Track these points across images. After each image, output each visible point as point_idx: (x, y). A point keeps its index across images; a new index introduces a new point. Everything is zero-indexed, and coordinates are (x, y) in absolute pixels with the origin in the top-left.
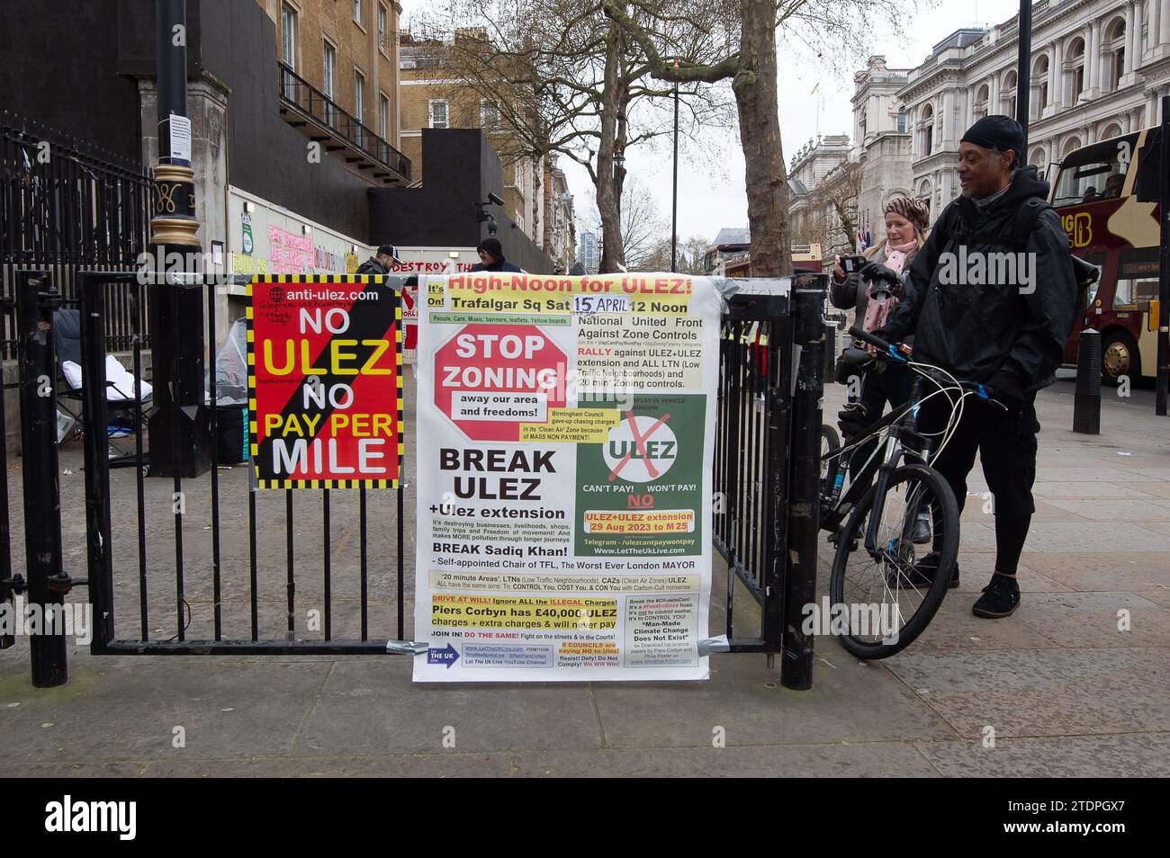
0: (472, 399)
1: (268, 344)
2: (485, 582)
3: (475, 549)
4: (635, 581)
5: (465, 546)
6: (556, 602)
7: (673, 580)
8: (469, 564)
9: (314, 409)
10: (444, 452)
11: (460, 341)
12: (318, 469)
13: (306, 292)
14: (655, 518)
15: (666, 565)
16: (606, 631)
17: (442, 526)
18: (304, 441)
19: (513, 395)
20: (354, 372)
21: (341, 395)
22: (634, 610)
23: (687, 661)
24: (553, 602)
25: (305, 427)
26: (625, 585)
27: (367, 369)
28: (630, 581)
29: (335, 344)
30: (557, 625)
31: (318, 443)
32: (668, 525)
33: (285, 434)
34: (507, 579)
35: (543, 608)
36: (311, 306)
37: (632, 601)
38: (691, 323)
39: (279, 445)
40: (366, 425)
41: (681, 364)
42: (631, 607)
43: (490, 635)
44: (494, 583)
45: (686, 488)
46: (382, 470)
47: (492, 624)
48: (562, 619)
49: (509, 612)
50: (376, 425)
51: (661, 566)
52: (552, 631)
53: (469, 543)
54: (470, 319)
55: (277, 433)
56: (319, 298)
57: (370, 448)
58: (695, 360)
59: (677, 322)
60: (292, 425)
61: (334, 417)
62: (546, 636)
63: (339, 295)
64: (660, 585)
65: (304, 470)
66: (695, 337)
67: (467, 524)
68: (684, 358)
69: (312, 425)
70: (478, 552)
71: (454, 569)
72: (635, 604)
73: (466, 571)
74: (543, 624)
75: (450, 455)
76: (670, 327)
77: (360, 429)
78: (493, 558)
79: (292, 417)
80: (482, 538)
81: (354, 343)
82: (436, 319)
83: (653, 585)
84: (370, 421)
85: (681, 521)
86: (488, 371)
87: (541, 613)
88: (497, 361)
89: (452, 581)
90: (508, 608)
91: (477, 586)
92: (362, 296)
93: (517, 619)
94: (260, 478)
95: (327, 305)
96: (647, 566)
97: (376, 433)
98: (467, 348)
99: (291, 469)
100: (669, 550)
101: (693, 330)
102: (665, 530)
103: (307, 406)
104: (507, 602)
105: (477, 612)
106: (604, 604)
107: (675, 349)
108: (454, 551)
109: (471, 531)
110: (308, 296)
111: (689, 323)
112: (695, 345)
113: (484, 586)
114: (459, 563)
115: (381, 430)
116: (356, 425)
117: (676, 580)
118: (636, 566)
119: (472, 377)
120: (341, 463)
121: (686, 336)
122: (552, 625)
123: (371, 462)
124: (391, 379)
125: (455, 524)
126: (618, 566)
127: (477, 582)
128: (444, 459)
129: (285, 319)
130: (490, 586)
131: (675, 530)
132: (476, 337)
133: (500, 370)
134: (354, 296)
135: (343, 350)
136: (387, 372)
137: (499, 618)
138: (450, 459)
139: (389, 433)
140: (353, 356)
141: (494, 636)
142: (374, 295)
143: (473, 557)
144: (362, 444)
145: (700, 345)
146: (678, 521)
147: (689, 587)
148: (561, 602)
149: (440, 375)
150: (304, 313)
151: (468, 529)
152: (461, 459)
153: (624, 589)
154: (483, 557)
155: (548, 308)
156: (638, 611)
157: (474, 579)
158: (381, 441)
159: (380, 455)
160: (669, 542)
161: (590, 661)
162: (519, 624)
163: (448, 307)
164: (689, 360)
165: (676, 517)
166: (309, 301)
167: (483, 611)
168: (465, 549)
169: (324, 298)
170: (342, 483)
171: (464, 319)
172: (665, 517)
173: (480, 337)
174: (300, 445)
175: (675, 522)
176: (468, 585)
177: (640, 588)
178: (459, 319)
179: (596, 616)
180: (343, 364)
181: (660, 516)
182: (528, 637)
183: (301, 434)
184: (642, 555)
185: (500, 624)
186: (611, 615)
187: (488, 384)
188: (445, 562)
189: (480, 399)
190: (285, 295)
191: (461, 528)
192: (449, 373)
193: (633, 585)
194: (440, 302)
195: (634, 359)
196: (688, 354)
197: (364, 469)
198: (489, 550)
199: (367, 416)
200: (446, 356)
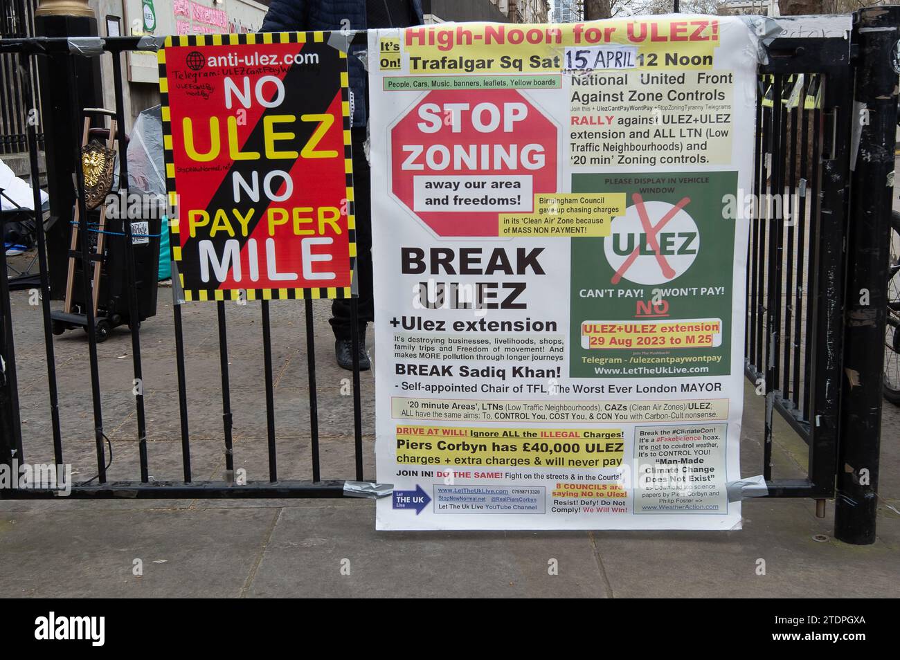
0: (439, 185)
1: (187, 123)
2: (460, 411)
3: (446, 371)
4: (646, 408)
5: (435, 367)
6: (548, 434)
7: (694, 406)
8: (440, 389)
9: (246, 203)
10: (405, 252)
11: (422, 113)
12: (254, 276)
13: (230, 57)
14: (671, 329)
15: (685, 388)
16: (610, 470)
17: (406, 343)
18: (236, 243)
19: (489, 179)
20: (292, 155)
21: (277, 185)
22: (644, 443)
23: (713, 508)
24: (544, 434)
25: (236, 225)
26: (634, 413)
27: (308, 152)
28: (639, 408)
29: (269, 121)
30: (549, 462)
31: (252, 244)
32: (688, 337)
33: (213, 234)
34: (486, 406)
35: (532, 442)
36: (237, 73)
37: (642, 433)
38: (717, 79)
39: (206, 247)
40: (310, 220)
41: (704, 133)
42: (641, 440)
43: (467, 475)
44: (470, 411)
45: (711, 291)
46: (331, 276)
47: (471, 461)
48: (555, 455)
49: (489, 447)
50: (322, 221)
51: (679, 388)
52: (544, 469)
53: (440, 363)
54: (434, 83)
55: (203, 233)
56: (248, 64)
57: (315, 249)
58: (722, 127)
59: (699, 78)
60: (221, 223)
61: (271, 212)
62: (536, 476)
63: (271, 59)
64: (678, 412)
65: (238, 277)
66: (722, 96)
67: (436, 341)
68: (708, 125)
69: (244, 222)
70: (450, 375)
71: (421, 395)
72: (646, 437)
73: (436, 397)
74: (532, 461)
75: (413, 256)
76: (691, 85)
77: (303, 226)
78: (469, 381)
79: (221, 213)
80: (455, 357)
81: (291, 119)
82: (392, 85)
83: (668, 413)
84: (314, 215)
85: (705, 333)
86: (458, 149)
87: (530, 448)
88: (468, 136)
89: (420, 409)
90: (488, 442)
91: (451, 415)
92: (299, 59)
93: (500, 455)
94: (186, 288)
95: (256, 72)
96: (661, 389)
97: (322, 231)
98: (431, 121)
99: (221, 276)
100: (689, 369)
101: (720, 87)
102: (684, 344)
103: (237, 199)
104: (487, 434)
105: (452, 447)
106: (608, 436)
107: (696, 114)
108: (421, 374)
109: (441, 349)
110: (233, 62)
111: (715, 79)
112: (723, 107)
113: (459, 415)
114: (428, 388)
115: (327, 226)
116: (297, 221)
117: (698, 406)
118: (647, 390)
119: (438, 158)
120: (281, 268)
121: (710, 96)
122: (544, 462)
123: (317, 267)
124: (339, 163)
125: (422, 340)
126: (624, 390)
127: (450, 410)
128: (406, 261)
129: (206, 91)
130: (466, 416)
131: (696, 344)
132: (442, 108)
133: (473, 148)
134: (289, 59)
135: (278, 128)
136: (333, 154)
137: (478, 454)
138: (413, 261)
139: (338, 230)
140: (290, 136)
141: (472, 475)
142: (314, 58)
143: (445, 380)
144: (306, 244)
145: (729, 107)
146: (700, 333)
147: (714, 415)
148: (554, 434)
149: (398, 156)
150: (229, 83)
151: (437, 346)
152: (427, 260)
153: (633, 417)
154: (457, 379)
155: (532, 66)
156: (649, 444)
157: (447, 406)
158: (329, 241)
159: (328, 257)
160: (689, 359)
161: (591, 506)
162: (503, 462)
163: (406, 70)
164: (715, 127)
165: (697, 328)
166: (235, 68)
167: (458, 446)
168: (434, 370)
169: (252, 63)
170: (283, 293)
171: (426, 85)
172: (683, 329)
173: (448, 107)
174: (232, 246)
175: (697, 334)
176: (440, 415)
177: (653, 417)
178: (420, 85)
179: (598, 451)
180: (279, 146)
181: (677, 327)
182: (514, 477)
183: (232, 233)
184: (655, 375)
185: (479, 461)
186: (617, 450)
187: (458, 166)
188: (411, 387)
189: (449, 185)
190: (205, 62)
191: (429, 345)
192: (410, 153)
193: (643, 413)
194: (396, 64)
195: (642, 128)
196: (714, 119)
197: (309, 275)
198: (464, 371)
199: (310, 209)
200: (405, 131)
